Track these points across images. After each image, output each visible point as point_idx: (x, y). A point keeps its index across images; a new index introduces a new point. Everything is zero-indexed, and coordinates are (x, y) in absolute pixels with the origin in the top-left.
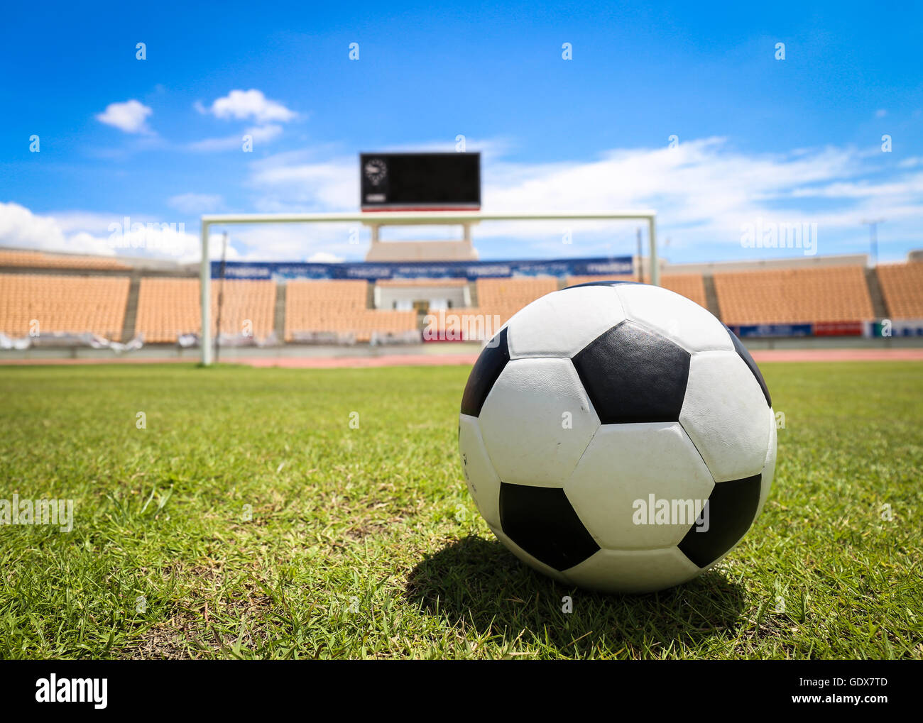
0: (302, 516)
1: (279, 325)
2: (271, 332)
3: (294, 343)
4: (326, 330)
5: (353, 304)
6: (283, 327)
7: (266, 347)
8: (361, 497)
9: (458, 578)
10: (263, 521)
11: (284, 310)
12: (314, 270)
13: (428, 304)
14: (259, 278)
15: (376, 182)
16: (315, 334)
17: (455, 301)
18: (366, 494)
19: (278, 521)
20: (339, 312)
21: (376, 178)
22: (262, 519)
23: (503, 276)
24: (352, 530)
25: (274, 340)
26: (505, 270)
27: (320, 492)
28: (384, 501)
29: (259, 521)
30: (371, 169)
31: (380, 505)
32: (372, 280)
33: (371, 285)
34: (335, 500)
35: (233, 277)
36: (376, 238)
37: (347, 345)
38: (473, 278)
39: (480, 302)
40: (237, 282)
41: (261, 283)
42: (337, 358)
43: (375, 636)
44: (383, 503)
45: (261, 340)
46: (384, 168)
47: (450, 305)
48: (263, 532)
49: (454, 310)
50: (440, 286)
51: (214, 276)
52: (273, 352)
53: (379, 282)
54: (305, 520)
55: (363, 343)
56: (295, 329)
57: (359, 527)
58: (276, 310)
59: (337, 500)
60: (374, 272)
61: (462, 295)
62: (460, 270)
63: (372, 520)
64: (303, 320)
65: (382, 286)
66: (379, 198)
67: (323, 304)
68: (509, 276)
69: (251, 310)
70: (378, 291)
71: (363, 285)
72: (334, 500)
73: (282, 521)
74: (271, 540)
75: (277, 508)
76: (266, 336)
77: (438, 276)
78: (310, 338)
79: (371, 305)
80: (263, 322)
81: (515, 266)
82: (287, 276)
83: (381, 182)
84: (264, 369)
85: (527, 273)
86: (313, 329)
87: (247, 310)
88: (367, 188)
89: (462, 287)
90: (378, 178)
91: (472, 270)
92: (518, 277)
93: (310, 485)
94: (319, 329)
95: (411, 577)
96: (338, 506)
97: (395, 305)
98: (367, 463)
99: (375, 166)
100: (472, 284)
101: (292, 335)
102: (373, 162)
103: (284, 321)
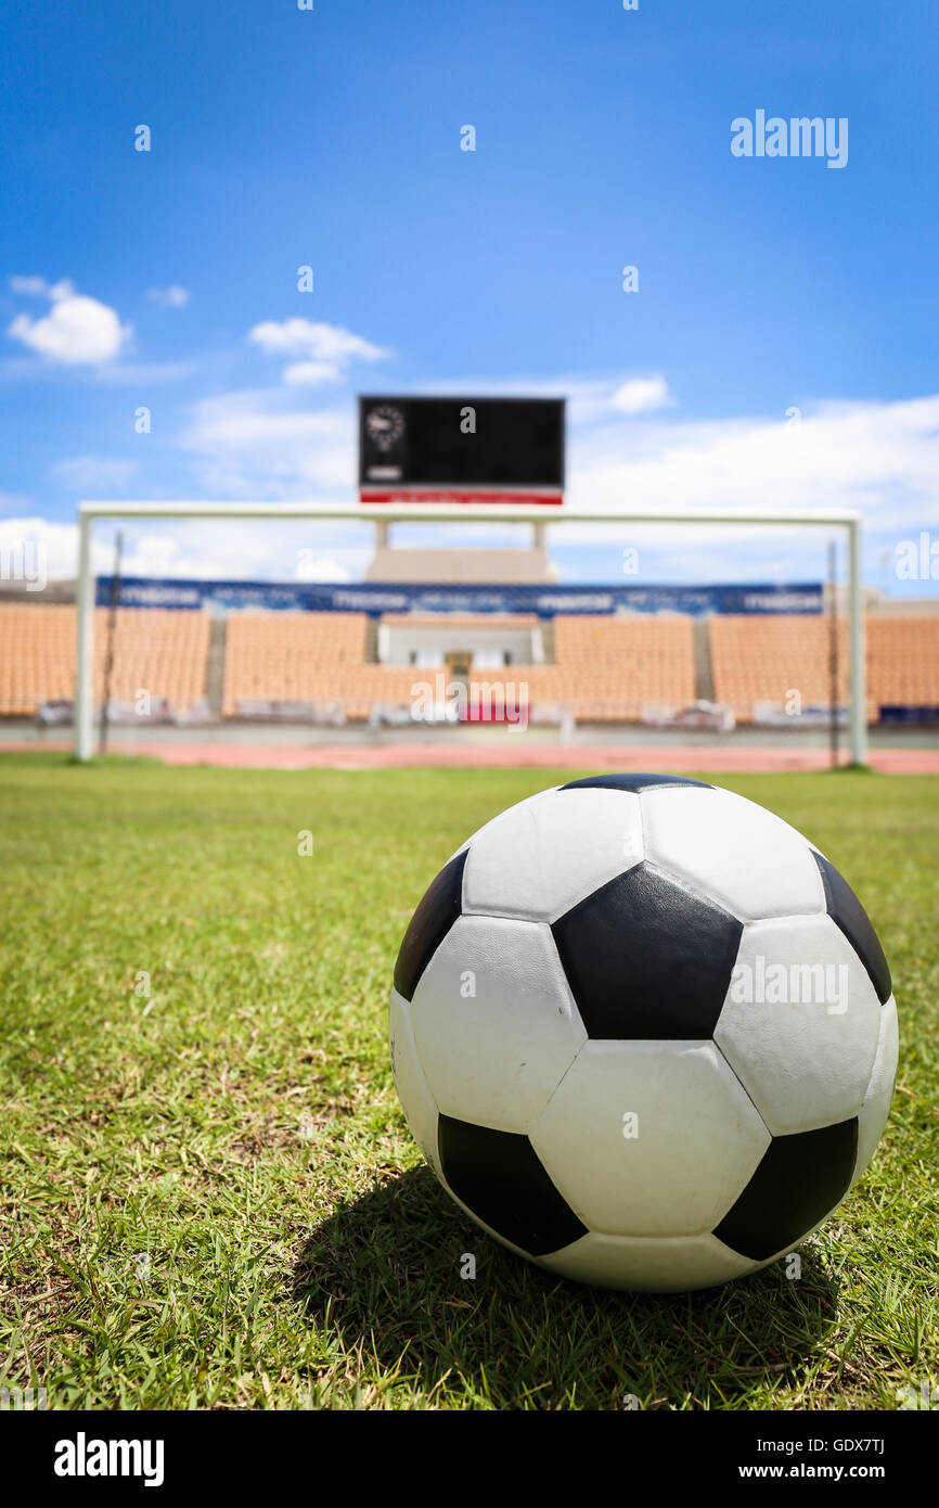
0: (164, 1109)
1: (214, 689)
2: (199, 700)
3: (238, 720)
4: (294, 697)
5: (342, 655)
6: (221, 693)
7: (191, 726)
8: (268, 1071)
9: (379, 1254)
10: (101, 1116)
11: (222, 661)
12: (275, 595)
13: (469, 657)
14: (181, 607)
15: (385, 445)
16: (274, 705)
17: (516, 653)
18: (278, 1066)
19: (126, 1118)
20: (318, 667)
21: (385, 439)
22: (100, 1112)
23: (599, 612)
24: (242, 1139)
25: (205, 714)
26: (603, 602)
27: (205, 1061)
28: (305, 1082)
29: (94, 1117)
30: (378, 424)
31: (298, 1090)
32: (375, 614)
33: (374, 622)
34: (227, 1078)
35: (136, 604)
36: (383, 541)
37: (330, 725)
38: (547, 615)
39: (560, 655)
40: (143, 614)
41: (185, 615)
42: (313, 747)
43: (220, 1369)
44: (303, 1086)
45: (181, 714)
46: (400, 421)
47: (507, 659)
48: (96, 1140)
49: (516, 668)
50: (491, 626)
51: (101, 601)
52: (203, 735)
53: (387, 618)
54: (169, 1117)
55: (357, 722)
56: (243, 696)
57: (254, 1132)
58: (209, 664)
59: (228, 1078)
60: (378, 600)
61: (528, 643)
62: (525, 599)
63: (280, 1118)
64: (256, 681)
65: (392, 625)
66: (390, 473)
67: (289, 653)
68: (610, 611)
69: (166, 662)
70: (385, 633)
71: (360, 622)
72: (223, 1077)
73: (132, 1117)
74: (105, 1158)
75: (128, 1091)
76: (191, 707)
77: (489, 610)
78: (265, 710)
79: (374, 657)
80: (186, 683)
81: (620, 593)
82: (229, 603)
83: (394, 445)
84: (182, 768)
85: (642, 608)
86: (273, 696)
87: (159, 662)
88: (370, 455)
89: (528, 628)
90: (389, 439)
91: (546, 602)
92: (625, 615)
93: (191, 1046)
94: (281, 697)
95: (309, 1246)
96: (228, 1092)
97: (413, 658)
98: (293, 1001)
99: (384, 417)
100: (546, 624)
101: (236, 705)
102: (382, 411)
103: (222, 681)
